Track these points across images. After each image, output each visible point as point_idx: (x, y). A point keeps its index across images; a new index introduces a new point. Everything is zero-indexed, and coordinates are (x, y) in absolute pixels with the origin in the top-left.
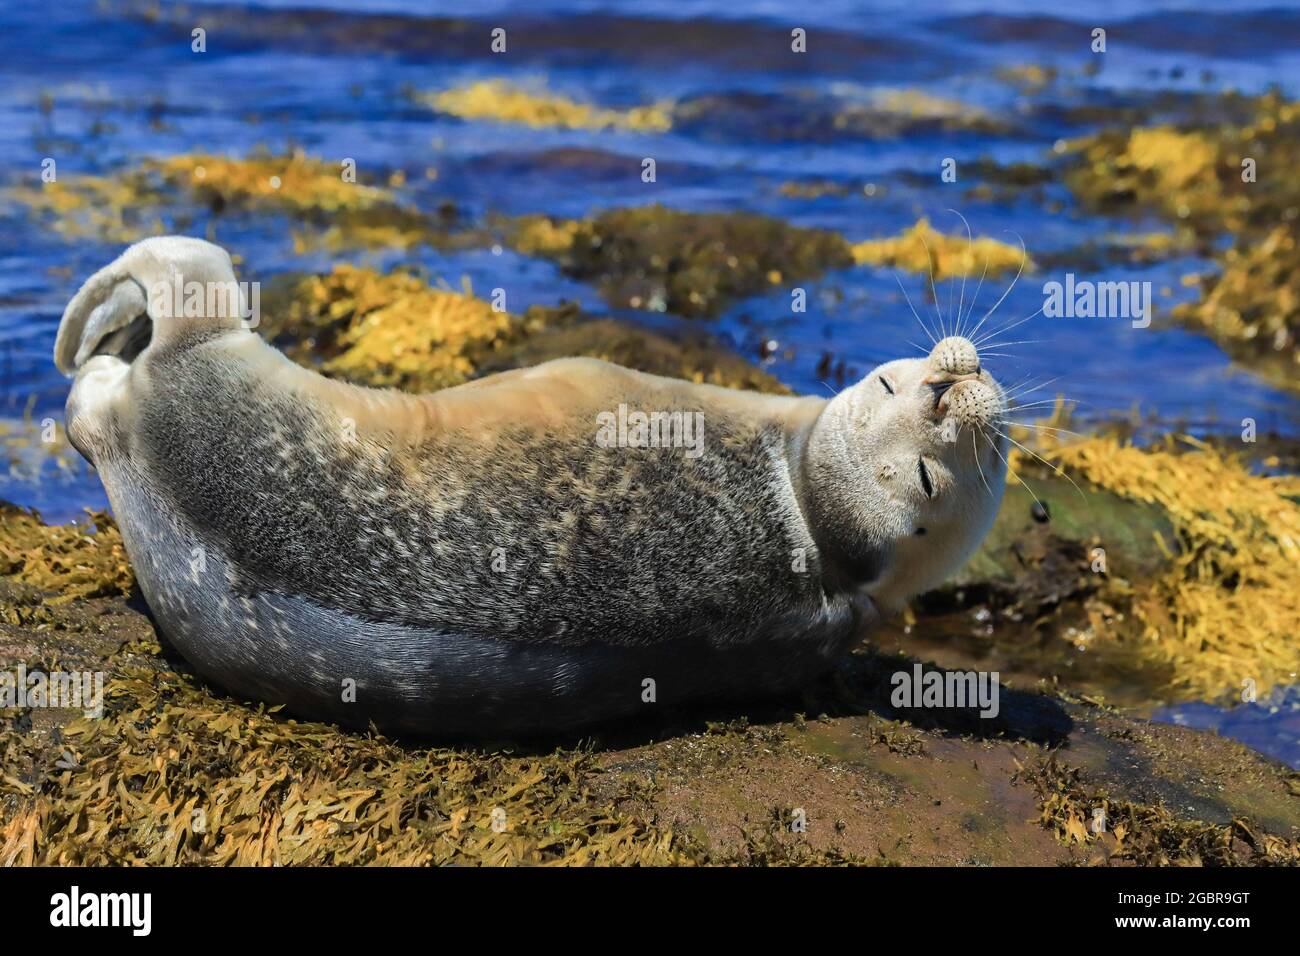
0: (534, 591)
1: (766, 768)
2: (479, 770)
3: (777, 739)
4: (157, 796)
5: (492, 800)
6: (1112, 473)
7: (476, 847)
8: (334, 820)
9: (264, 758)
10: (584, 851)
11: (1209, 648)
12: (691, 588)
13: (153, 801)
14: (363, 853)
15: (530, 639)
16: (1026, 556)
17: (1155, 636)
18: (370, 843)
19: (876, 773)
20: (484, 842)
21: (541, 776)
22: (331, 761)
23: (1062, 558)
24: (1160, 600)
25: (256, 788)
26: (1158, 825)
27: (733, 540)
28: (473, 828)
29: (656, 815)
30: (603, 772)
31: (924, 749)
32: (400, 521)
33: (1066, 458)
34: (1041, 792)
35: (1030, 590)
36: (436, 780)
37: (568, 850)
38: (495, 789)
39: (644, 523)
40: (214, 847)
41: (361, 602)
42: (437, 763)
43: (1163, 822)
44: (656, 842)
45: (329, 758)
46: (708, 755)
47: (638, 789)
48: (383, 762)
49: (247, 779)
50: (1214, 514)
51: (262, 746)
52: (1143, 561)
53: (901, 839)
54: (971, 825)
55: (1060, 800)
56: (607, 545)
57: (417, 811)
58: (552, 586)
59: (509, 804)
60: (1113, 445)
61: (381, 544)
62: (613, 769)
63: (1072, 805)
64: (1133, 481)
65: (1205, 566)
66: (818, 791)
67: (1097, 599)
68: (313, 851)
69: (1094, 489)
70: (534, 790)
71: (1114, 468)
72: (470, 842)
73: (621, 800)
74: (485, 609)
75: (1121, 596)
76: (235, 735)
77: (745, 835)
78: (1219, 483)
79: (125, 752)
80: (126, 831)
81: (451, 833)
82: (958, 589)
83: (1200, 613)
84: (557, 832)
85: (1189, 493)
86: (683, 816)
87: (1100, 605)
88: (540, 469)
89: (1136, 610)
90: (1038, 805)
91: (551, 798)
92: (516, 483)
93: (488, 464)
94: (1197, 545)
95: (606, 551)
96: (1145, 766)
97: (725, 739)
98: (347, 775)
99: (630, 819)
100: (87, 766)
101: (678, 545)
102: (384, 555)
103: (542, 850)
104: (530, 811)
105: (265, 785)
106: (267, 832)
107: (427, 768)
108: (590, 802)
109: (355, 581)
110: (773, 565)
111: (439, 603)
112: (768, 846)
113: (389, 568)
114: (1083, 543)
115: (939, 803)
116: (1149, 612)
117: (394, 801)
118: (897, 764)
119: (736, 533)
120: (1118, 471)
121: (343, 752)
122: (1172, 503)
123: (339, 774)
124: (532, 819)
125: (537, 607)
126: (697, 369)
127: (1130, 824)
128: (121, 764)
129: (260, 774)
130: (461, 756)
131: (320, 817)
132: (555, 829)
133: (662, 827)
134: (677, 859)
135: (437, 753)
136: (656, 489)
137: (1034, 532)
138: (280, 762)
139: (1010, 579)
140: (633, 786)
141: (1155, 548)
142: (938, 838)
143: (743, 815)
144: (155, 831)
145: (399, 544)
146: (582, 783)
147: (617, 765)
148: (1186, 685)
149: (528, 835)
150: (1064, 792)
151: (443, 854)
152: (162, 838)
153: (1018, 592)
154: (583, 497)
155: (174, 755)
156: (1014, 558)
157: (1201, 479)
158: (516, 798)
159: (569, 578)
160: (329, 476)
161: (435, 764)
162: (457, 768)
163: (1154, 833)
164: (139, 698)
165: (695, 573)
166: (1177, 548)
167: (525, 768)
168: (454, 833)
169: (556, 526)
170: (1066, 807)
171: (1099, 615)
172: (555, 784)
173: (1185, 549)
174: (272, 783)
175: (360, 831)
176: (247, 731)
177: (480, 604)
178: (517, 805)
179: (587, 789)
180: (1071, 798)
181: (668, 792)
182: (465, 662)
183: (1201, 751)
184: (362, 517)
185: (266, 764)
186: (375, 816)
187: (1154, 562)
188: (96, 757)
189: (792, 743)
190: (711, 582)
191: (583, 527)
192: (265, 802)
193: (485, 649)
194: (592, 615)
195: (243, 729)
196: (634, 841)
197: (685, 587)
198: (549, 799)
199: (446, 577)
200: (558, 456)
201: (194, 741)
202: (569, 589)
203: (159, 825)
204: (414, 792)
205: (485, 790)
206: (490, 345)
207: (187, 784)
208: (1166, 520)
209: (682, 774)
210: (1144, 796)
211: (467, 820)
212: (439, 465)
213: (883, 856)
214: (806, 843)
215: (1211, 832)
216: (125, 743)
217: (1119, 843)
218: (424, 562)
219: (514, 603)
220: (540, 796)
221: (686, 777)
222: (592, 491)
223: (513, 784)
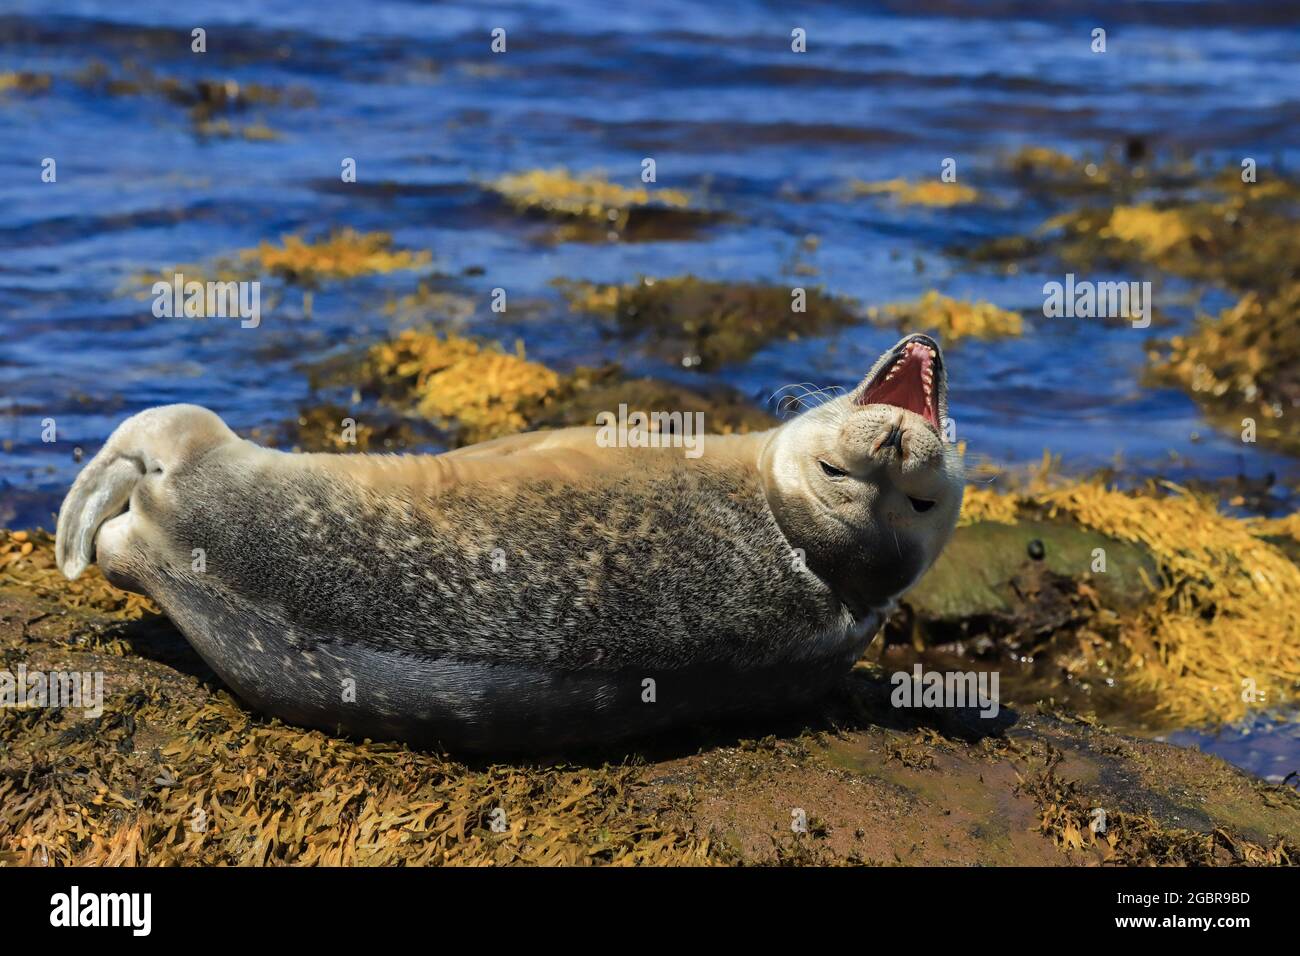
0: (571, 623)
1: (793, 781)
2: (535, 784)
3: (803, 755)
4: (246, 810)
5: (547, 811)
6: (1100, 515)
7: (534, 854)
8: (406, 830)
9: (342, 774)
10: (630, 856)
11: (1189, 673)
12: (713, 619)
13: (243, 814)
14: (432, 859)
15: (572, 667)
16: (1024, 590)
17: (1140, 663)
18: (438, 850)
19: (892, 786)
20: (541, 849)
21: (591, 789)
22: (403, 776)
23: (1056, 591)
24: (1145, 629)
25: (336, 802)
26: (1147, 833)
27: (752, 579)
28: (530, 836)
29: (695, 824)
30: (646, 786)
31: (935, 764)
32: (438, 566)
33: (1059, 502)
34: (1040, 803)
35: (1027, 620)
36: (497, 793)
37: (616, 856)
38: (550, 800)
39: (666, 561)
40: (298, 855)
41: (416, 642)
42: (498, 778)
43: (1151, 830)
44: (694, 848)
45: (401, 774)
46: (742, 770)
47: (678, 800)
48: (449, 777)
49: (328, 793)
50: (1193, 552)
51: (342, 764)
52: (1129, 595)
53: (914, 846)
54: (978, 833)
55: (1058, 810)
56: (633, 580)
57: (480, 822)
58: (587, 618)
59: (563, 815)
60: (1101, 490)
61: (425, 586)
62: (656, 781)
63: (1069, 815)
64: (1119, 522)
65: (1185, 598)
66: (839, 802)
67: (1088, 629)
68: (387, 858)
69: (1084, 530)
70: (585, 802)
71: (1102, 510)
72: (528, 849)
73: (663, 810)
74: (528, 641)
75: (1109, 626)
76: (316, 754)
77: (774, 841)
78: (1197, 524)
79: (217, 770)
80: (219, 841)
81: (510, 841)
82: (962, 620)
83: (1180, 641)
84: (606, 840)
85: (1170, 533)
86: (719, 825)
87: (1091, 635)
88: (562, 514)
89: (1123, 639)
90: (1038, 815)
91: (601, 809)
92: (540, 527)
93: (512, 512)
94: (1177, 580)
95: (632, 586)
96: (1134, 779)
97: (756, 755)
98: (417, 789)
99: (672, 827)
100: (184, 783)
101: (700, 581)
102: (429, 596)
103: (592, 856)
104: (582, 821)
105: (344, 799)
106: (346, 841)
107: (489, 782)
108: (635, 812)
109: (408, 623)
110: (791, 601)
111: (485, 637)
112: (796, 851)
113: (437, 608)
114: (1074, 579)
115: (948, 813)
116: (1135, 639)
117: (459, 813)
118: (909, 778)
119: (754, 573)
120: (1106, 514)
121: (414, 769)
122: (1155, 542)
123: (411, 788)
124: (583, 827)
125: (576, 638)
126: (727, 422)
127: (1122, 832)
128: (214, 781)
129: (339, 789)
130: (519, 771)
131: (393, 827)
132: (604, 837)
133: (700, 834)
134: (713, 863)
135: (497, 768)
136: (675, 532)
137: (1031, 568)
138: (357, 777)
139: (1010, 611)
140: (674, 798)
141: (1139, 582)
142: (948, 845)
143: (773, 823)
144: (245, 841)
145: (442, 586)
146: (628, 793)
147: (659, 779)
148: (1167, 710)
149: (579, 843)
150: (1061, 802)
151: (504, 858)
152: (251, 847)
153: (1017, 622)
154: (606, 538)
155: (262, 772)
156: (1012, 591)
157: (1180, 521)
158: (569, 809)
159: (601, 610)
160: (361, 532)
161: (496, 779)
162: (515, 782)
163: (1143, 840)
164: (230, 721)
165: (717, 605)
166: (1160, 582)
167: (577, 782)
168: (514, 841)
169: (583, 565)
170: (1063, 816)
171: (1090, 643)
172: (604, 796)
173: (1167, 584)
174: (350, 796)
175: (429, 840)
176: (328, 750)
177: (524, 637)
178: (570, 815)
179: (632, 801)
180: (1068, 808)
181: (705, 803)
182: (516, 689)
183: (1185, 767)
184: (402, 564)
185: (345, 780)
186: (442, 826)
187: (1139, 594)
188: (192, 775)
189: (816, 758)
190: (732, 614)
191: (609, 564)
192: (344, 814)
193: (533, 677)
194: (626, 643)
195: (323, 748)
196: (675, 848)
197: (708, 617)
198: (599, 810)
199: (490, 614)
200: (579, 504)
201: (279, 759)
202: (603, 620)
203: (248, 835)
204: (477, 804)
205: (540, 802)
206: (541, 402)
207: (274, 798)
208: (1150, 557)
209: (718, 787)
210: (1134, 807)
211: (525, 829)
212: (464, 514)
213: (899, 860)
214: (829, 848)
215: (1195, 840)
216: (218, 762)
217: (1112, 849)
218: (467, 601)
219: (553, 634)
220: (590, 807)
221: (721, 790)
222: (614, 533)
223: (566, 796)
